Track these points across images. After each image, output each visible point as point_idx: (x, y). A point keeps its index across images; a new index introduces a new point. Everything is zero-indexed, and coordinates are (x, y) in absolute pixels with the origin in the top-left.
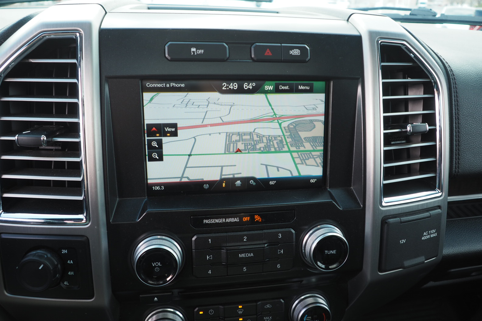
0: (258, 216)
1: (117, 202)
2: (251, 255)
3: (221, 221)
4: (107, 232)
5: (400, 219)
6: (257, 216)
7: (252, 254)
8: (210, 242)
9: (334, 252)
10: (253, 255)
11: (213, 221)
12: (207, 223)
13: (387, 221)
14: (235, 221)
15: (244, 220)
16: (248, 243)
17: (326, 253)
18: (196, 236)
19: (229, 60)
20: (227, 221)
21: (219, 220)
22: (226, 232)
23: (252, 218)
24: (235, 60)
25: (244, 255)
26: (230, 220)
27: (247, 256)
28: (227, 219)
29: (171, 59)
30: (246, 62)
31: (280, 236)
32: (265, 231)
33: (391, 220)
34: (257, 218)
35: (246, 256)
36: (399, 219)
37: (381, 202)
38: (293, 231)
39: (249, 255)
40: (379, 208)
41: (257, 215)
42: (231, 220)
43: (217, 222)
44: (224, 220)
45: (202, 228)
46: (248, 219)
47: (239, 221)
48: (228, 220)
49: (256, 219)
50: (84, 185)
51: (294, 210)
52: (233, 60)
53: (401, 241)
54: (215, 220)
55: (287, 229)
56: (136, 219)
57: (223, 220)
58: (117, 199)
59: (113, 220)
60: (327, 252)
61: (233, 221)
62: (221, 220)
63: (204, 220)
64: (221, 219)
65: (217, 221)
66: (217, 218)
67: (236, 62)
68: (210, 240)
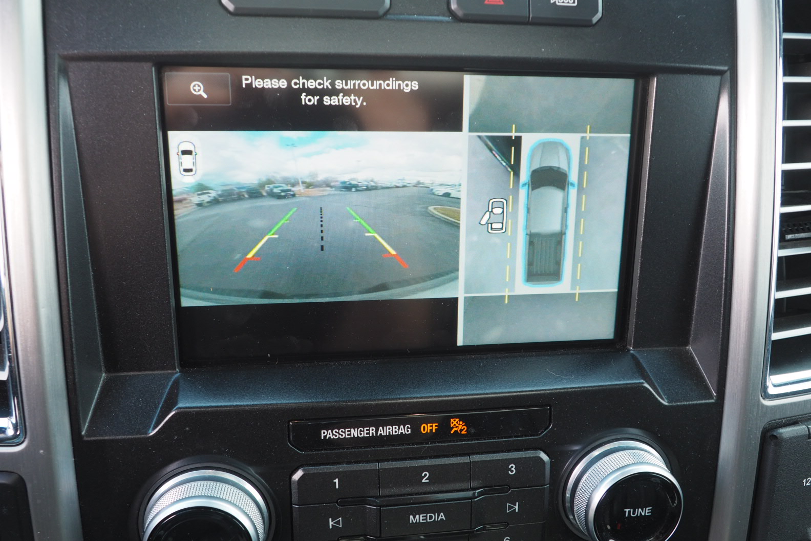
0: (460, 421)
1: (101, 382)
2: (440, 518)
3: (364, 434)
4: (75, 460)
5: (808, 428)
6: (457, 420)
7: (442, 514)
8: (337, 487)
9: (646, 512)
10: (444, 517)
11: (345, 432)
12: (330, 437)
13: (775, 434)
14: (402, 433)
15: (424, 430)
16: (432, 488)
17: (627, 515)
18: (303, 470)
19: (392, 17)
20: (379, 433)
21: (361, 431)
22: (378, 461)
23: (444, 426)
24: (407, 17)
25: (421, 518)
26: (388, 431)
27: (428, 520)
28: (381, 428)
29: (236, 9)
30: (436, 21)
31: (513, 469)
32: (476, 458)
33: (787, 432)
34: (457, 425)
35: (426, 519)
36: (804, 426)
37: (764, 388)
38: (544, 457)
39: (435, 517)
40: (759, 400)
41: (456, 417)
42: (390, 430)
43: (356, 436)
44: (374, 432)
45: (318, 450)
46: (434, 428)
47: (410, 432)
48: (383, 431)
49: (453, 428)
50: (8, 343)
51: (549, 405)
52: (402, 17)
53: (805, 481)
54: (350, 431)
55: (530, 454)
56: (149, 429)
57: (371, 432)
58: (102, 376)
59: (87, 431)
60: (630, 512)
61: (396, 432)
62: (366, 432)
63: (322, 431)
64: (365, 429)
65: (355, 433)
66: (355, 426)
67: (408, 21)
68: (336, 481)
